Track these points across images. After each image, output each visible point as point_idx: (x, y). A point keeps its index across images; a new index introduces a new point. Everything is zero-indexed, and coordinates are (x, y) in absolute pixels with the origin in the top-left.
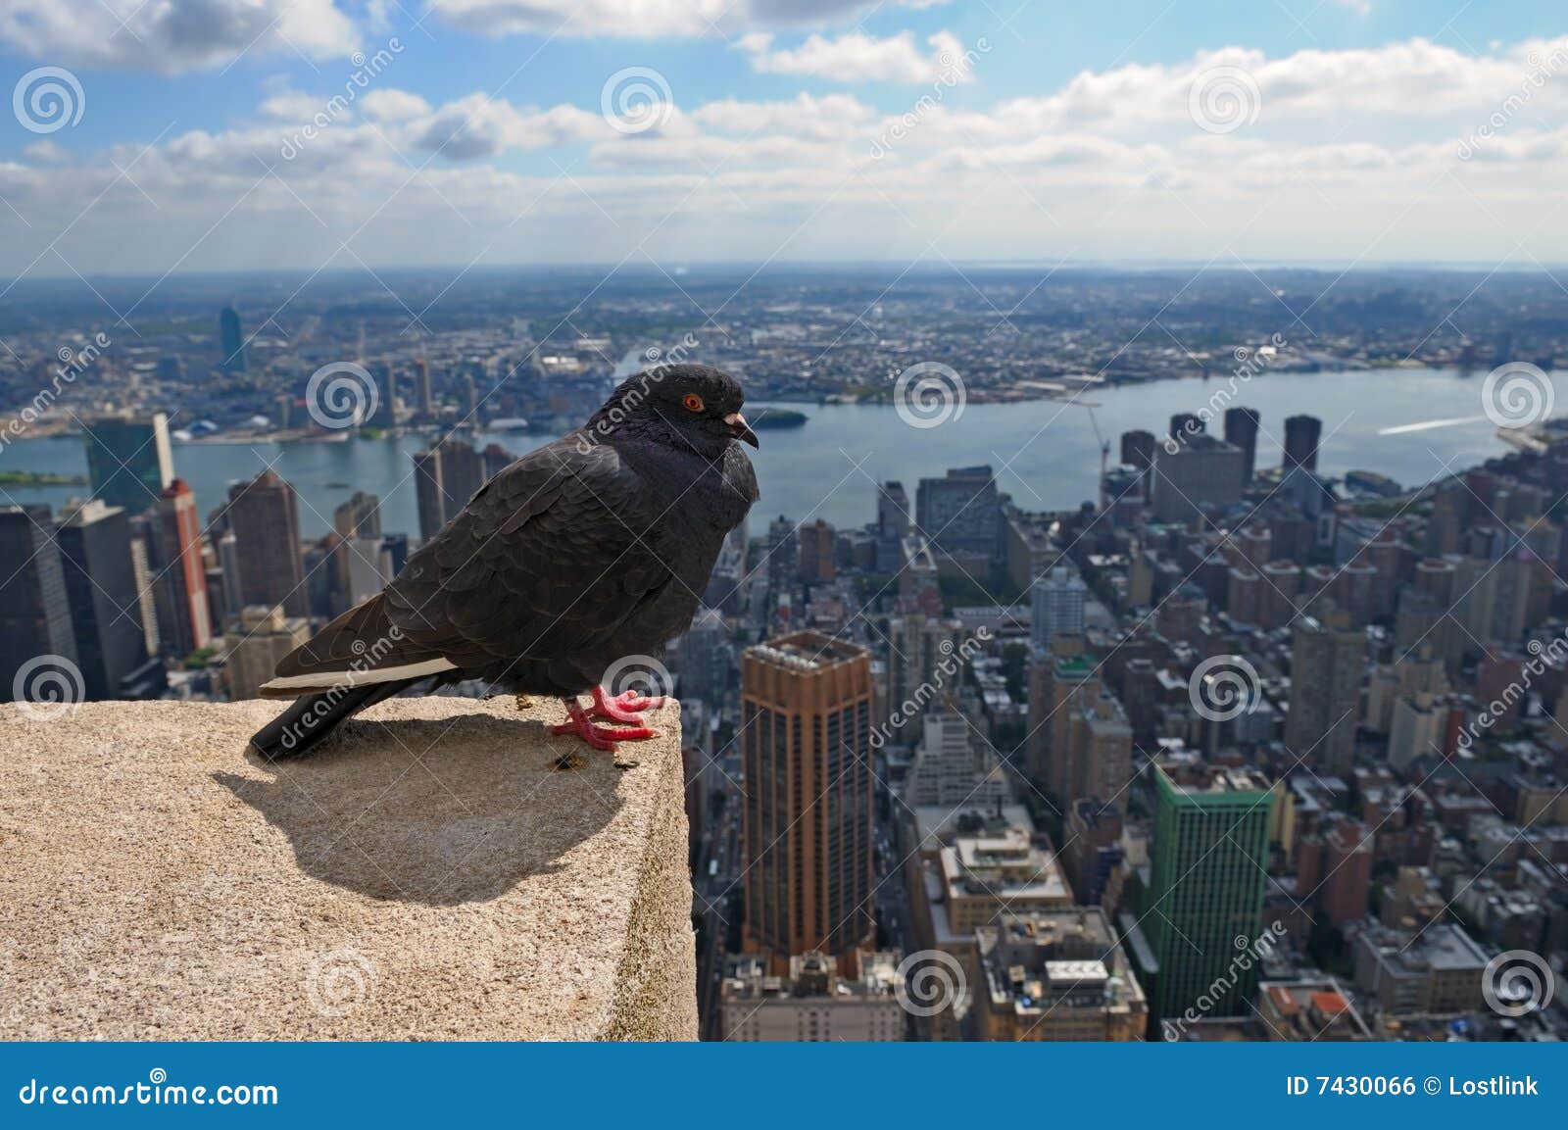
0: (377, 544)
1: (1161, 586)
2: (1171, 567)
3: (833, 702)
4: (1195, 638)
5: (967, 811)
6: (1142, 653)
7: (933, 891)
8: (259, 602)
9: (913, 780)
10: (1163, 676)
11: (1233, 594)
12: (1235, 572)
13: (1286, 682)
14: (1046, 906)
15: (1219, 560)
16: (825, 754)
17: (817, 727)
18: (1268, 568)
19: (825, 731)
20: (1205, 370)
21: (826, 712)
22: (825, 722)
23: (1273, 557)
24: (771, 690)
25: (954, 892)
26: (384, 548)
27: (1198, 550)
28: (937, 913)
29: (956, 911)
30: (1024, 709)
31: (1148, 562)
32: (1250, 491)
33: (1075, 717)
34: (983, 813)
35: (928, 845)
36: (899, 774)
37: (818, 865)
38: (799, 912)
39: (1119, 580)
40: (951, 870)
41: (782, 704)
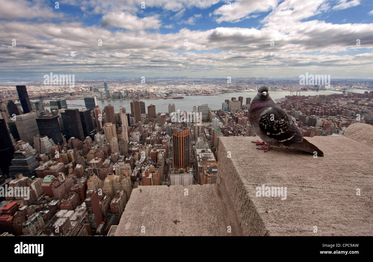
0: (125, 114)
1: (230, 120)
2: (231, 118)
3: (185, 135)
4: (233, 126)
5: (203, 149)
6: (226, 129)
7: (198, 160)
8: (109, 122)
9: (196, 145)
10: (229, 132)
11: (239, 121)
12: (239, 118)
13: (245, 133)
14: (212, 161)
15: (237, 116)
16: (184, 142)
17: (182, 138)
18: (243, 118)
19: (184, 139)
20: (236, 91)
21: (184, 136)
22: (183, 138)
23: (244, 116)
24: (176, 134)
25: (201, 160)
26: (126, 115)
27: (234, 115)
28: (198, 163)
29: (201, 162)
30: (211, 136)
31: (228, 117)
32: (242, 107)
33: (217, 137)
34: (205, 150)
35: (198, 154)
36: (194, 144)
37: (183, 157)
38: (180, 163)
39: (224, 119)
40: (201, 157)
41: (178, 135)
